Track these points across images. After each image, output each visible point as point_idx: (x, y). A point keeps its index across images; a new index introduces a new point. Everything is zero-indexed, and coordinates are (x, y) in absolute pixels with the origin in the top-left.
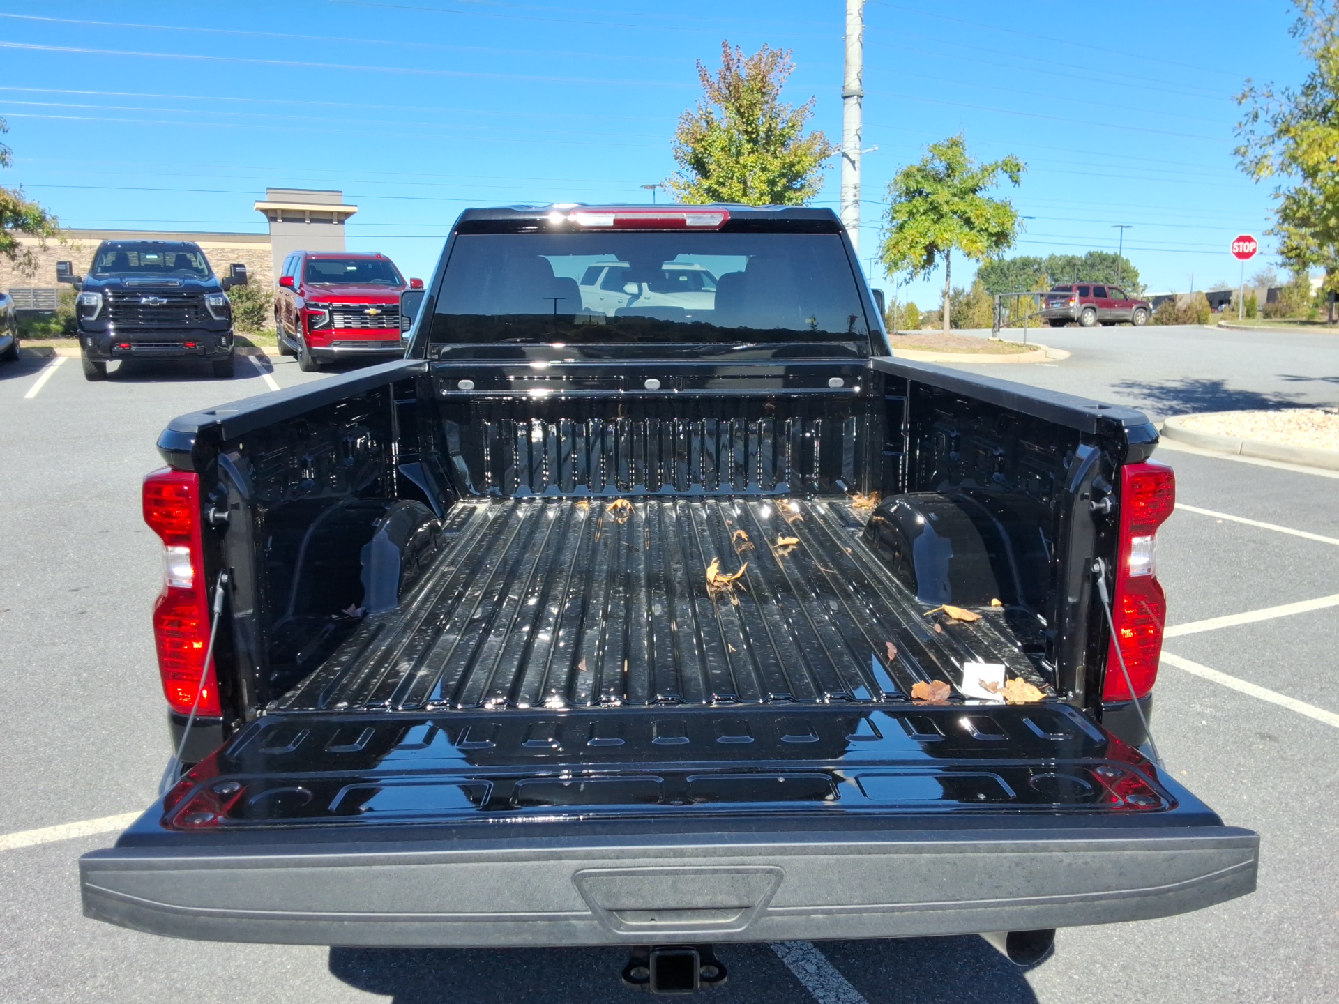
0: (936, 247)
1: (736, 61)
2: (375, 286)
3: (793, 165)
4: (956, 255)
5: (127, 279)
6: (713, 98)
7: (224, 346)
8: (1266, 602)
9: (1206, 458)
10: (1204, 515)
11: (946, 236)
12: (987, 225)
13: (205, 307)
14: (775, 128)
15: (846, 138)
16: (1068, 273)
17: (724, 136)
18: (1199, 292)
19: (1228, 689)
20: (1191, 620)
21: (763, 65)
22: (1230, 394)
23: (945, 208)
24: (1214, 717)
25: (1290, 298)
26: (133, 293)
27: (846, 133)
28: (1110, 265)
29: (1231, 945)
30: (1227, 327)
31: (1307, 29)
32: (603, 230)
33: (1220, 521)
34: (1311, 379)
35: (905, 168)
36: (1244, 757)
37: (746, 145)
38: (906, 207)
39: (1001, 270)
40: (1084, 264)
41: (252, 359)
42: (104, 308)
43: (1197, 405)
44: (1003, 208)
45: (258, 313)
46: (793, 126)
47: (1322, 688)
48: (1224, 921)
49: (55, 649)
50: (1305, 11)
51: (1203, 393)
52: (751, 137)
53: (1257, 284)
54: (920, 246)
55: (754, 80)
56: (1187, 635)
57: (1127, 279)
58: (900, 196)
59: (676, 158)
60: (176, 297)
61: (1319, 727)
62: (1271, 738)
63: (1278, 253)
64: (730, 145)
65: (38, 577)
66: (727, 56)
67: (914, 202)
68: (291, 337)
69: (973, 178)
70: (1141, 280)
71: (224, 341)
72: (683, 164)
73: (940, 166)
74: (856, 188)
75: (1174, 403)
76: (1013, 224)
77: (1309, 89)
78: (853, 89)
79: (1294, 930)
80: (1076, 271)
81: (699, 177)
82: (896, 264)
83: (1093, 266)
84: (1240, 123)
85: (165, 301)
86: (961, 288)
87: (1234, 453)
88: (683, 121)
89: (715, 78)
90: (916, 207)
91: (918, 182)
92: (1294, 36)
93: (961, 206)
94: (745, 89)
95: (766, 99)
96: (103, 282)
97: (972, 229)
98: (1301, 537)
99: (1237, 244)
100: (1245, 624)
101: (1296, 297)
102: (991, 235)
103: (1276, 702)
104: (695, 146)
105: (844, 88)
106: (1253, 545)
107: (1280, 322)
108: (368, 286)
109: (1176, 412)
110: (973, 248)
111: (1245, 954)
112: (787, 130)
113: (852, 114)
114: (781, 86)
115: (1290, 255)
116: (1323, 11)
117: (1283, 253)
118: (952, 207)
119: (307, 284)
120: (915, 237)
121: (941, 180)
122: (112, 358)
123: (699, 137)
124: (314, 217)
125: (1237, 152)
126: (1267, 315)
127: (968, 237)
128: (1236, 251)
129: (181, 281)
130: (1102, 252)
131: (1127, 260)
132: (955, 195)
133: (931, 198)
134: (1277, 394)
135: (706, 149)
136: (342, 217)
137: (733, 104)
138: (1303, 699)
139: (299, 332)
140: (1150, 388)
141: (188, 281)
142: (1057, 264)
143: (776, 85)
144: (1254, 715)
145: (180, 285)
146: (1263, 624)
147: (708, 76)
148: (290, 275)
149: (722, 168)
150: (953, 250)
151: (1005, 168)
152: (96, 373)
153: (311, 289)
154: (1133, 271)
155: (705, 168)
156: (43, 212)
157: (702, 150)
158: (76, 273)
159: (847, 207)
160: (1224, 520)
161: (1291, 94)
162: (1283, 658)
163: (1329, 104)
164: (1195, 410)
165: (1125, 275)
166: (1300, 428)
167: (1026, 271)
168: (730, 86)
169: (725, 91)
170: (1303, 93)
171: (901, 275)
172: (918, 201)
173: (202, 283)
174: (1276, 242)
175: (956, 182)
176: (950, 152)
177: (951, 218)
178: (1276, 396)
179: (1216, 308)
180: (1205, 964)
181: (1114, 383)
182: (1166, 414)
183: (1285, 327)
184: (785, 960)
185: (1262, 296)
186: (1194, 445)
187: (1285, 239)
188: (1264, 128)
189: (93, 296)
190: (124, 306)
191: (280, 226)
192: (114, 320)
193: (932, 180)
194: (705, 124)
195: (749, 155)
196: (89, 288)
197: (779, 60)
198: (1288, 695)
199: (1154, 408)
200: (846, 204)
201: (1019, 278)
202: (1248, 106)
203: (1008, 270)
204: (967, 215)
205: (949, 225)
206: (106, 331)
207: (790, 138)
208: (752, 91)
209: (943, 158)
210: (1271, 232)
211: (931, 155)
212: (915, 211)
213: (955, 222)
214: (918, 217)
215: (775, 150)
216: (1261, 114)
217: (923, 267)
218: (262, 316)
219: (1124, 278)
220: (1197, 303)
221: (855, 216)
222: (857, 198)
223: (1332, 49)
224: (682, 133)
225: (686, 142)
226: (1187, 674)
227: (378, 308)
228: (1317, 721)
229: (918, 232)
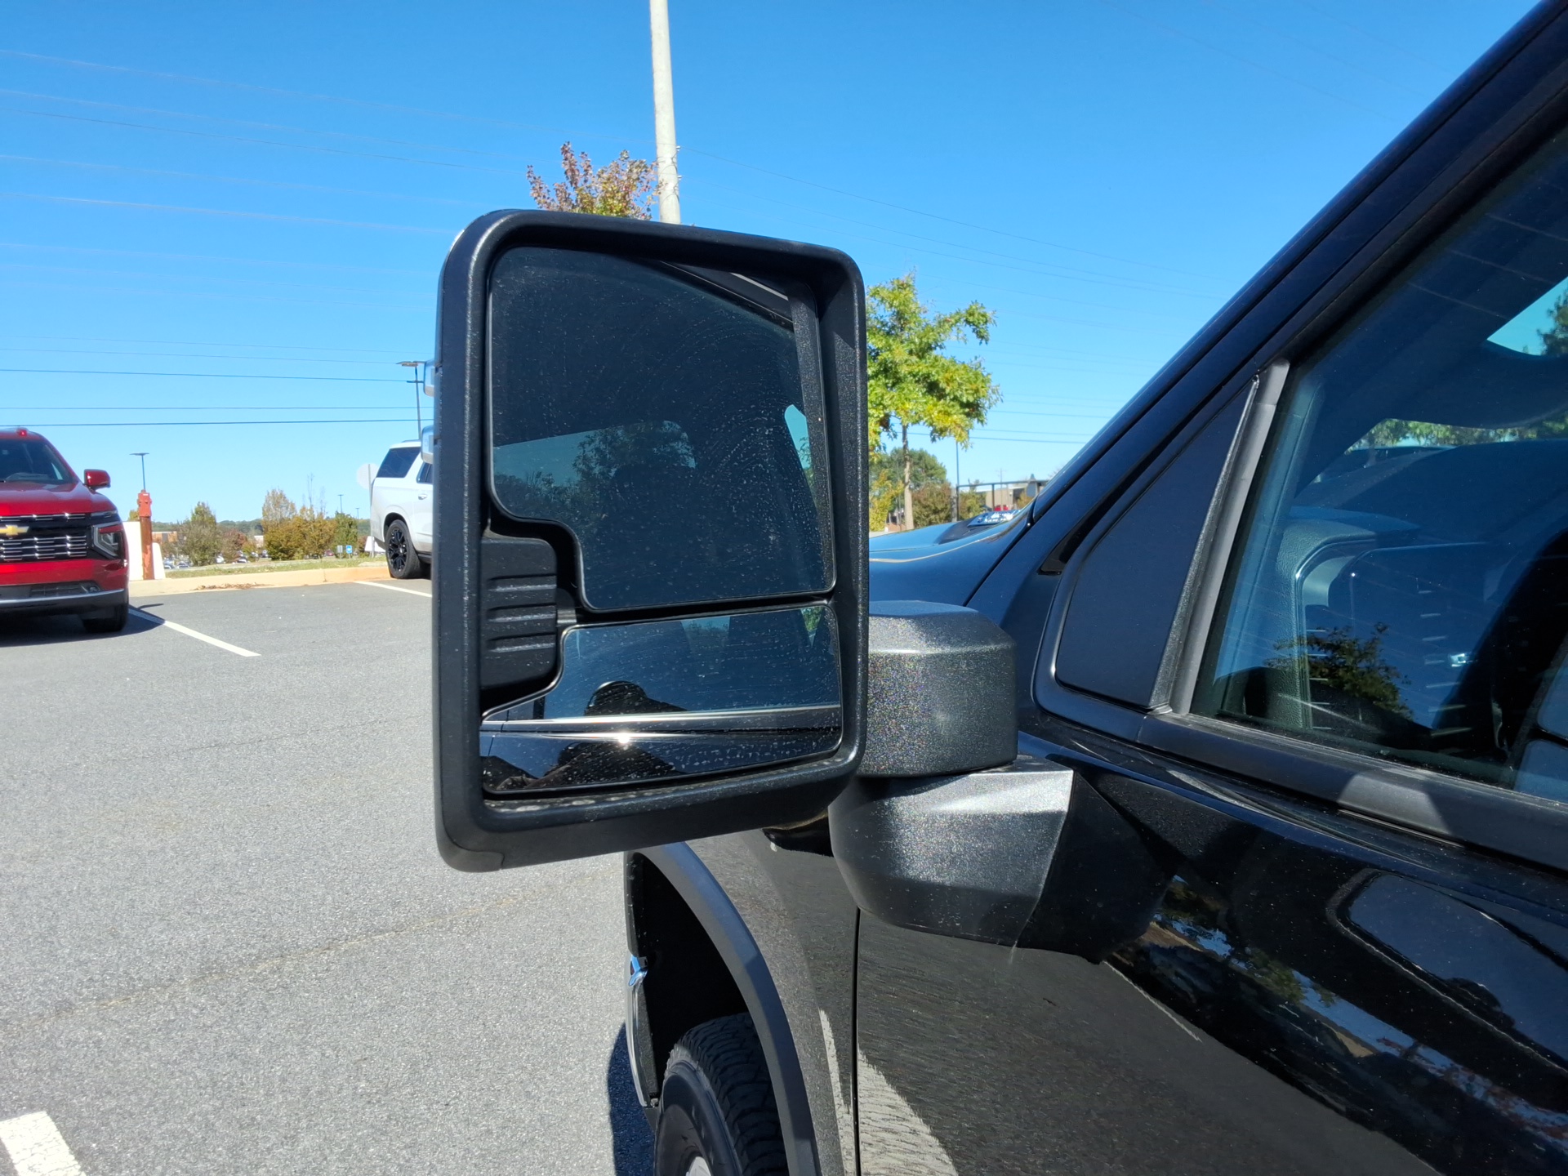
11: (908, 406)
12: (959, 392)
23: (904, 370)
28: (918, 461)
44: (975, 371)
54: (873, 420)
55: (612, 198)
57: (936, 476)
69: (930, 331)
73: (887, 314)
76: (986, 393)
93: (922, 368)
97: (941, 397)
102: (963, 405)
118: (910, 368)
127: (938, 408)
131: (933, 456)
132: (913, 353)
133: (884, 355)
150: (910, 424)
151: (969, 320)
154: (941, 468)
165: (932, 471)
175: (911, 336)
176: (899, 296)
177: (910, 382)
193: (881, 332)
204: (932, 379)
205: (910, 392)
209: (889, 304)
213: (918, 391)
214: (867, 382)
229: (869, 401)
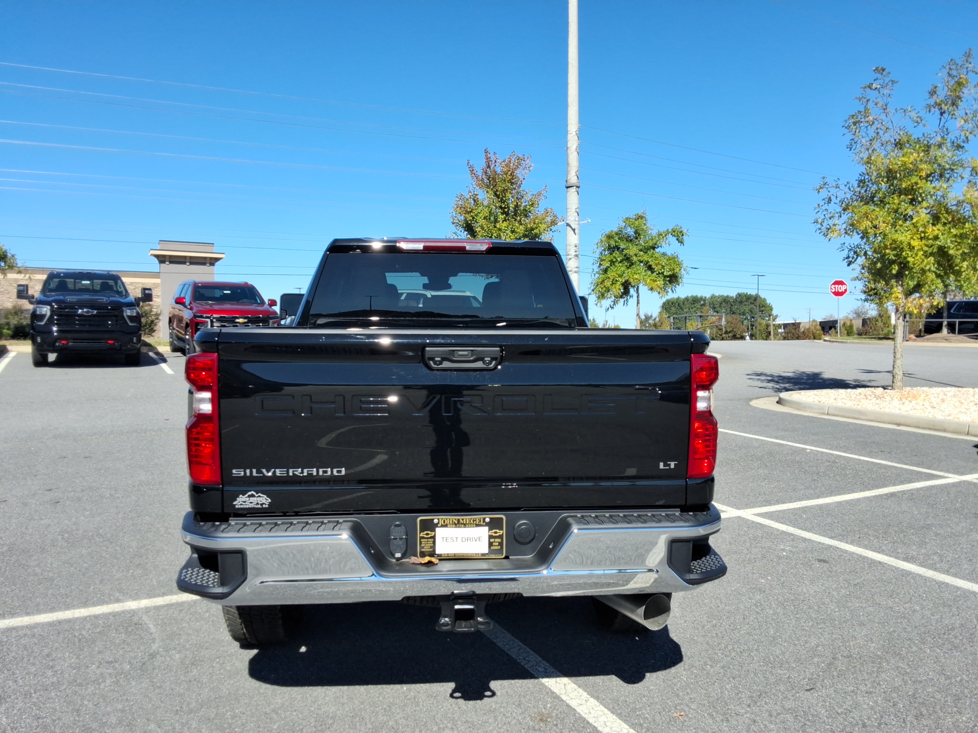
0: (630, 284)
1: (494, 162)
2: (243, 304)
3: (532, 229)
4: (643, 289)
5: (68, 297)
6: (478, 185)
7: (135, 343)
8: (831, 493)
9: (805, 416)
10: (799, 447)
11: (636, 276)
12: (663, 270)
13: (123, 317)
14: (520, 205)
15: (569, 214)
16: (724, 307)
17: (486, 210)
18: (814, 321)
19: (802, 538)
20: (784, 502)
21: (512, 165)
22: (825, 380)
23: (635, 259)
24: (791, 551)
25: (876, 324)
26: (73, 306)
27: (568, 210)
28: (753, 302)
29: (787, 657)
30: (830, 341)
31: (858, 146)
32: (416, 252)
33: (808, 451)
34: (880, 372)
35: (607, 232)
36: (807, 571)
37: (501, 216)
38: (609, 258)
39: (679, 304)
40: (735, 301)
41: (151, 354)
42: (51, 316)
43: (802, 387)
44: (673, 259)
45: (150, 326)
46: (532, 204)
47: (860, 538)
48: (784, 646)
49: (42, 522)
50: (854, 134)
51: (807, 380)
52: (504, 211)
53: (855, 315)
54: (619, 283)
55: (506, 174)
56: (780, 511)
57: (765, 311)
58: (604, 250)
59: (453, 223)
60: (103, 309)
61: (855, 556)
62: (824, 561)
63: (862, 292)
64: (490, 216)
65: (22, 483)
66: (488, 159)
67: (614, 254)
68: (180, 339)
69: (652, 240)
70: (774, 312)
71: (135, 340)
72: (458, 228)
73: (630, 231)
74: (576, 246)
75: (787, 385)
76: (680, 270)
77: (862, 183)
78: (573, 182)
79: (825, 650)
80: (729, 306)
81: (469, 236)
82: (603, 295)
83: (741, 302)
84: (819, 205)
85: (95, 312)
86: (650, 315)
87: (824, 414)
88: (458, 199)
89: (480, 173)
90: (615, 257)
91: (616, 242)
92: (850, 150)
93: (646, 258)
94: (499, 180)
95: (514, 186)
96: (51, 299)
97: (653, 272)
98: (859, 459)
99: (833, 286)
100: (817, 505)
101: (880, 324)
102: (666, 277)
103: (830, 543)
104: (467, 215)
105: (566, 181)
106: (828, 463)
107: (865, 338)
108: (238, 304)
109: (787, 390)
110: (654, 285)
111: (794, 661)
112: (528, 207)
113: (573, 197)
114: (524, 179)
115: (871, 293)
116: (868, 135)
117: (865, 292)
118: (639, 258)
119: (195, 302)
120: (615, 277)
121: (631, 241)
122: (52, 352)
123: (469, 210)
124: (193, 261)
125: (816, 222)
126: (860, 334)
127: (651, 278)
128: (833, 291)
129: (107, 299)
130: (747, 293)
131: (764, 299)
132: (641, 250)
133: (625, 252)
134: (855, 381)
135: (473, 218)
136: (213, 261)
137: (492, 189)
138: (847, 542)
139: (187, 335)
140: (771, 376)
141: (112, 299)
142: (717, 301)
143: (521, 178)
144: (816, 550)
145: (107, 301)
146: (827, 505)
147: (475, 171)
148: (182, 296)
149: (485, 231)
150: (641, 286)
151: (673, 234)
152: (40, 361)
153: (198, 305)
154: (769, 306)
155: (473, 230)
156: (6, 252)
157: (471, 218)
158: (30, 292)
159: (570, 259)
160: (811, 450)
161: (851, 186)
162: (838, 522)
163: (874, 192)
164: (801, 389)
165: (763, 309)
166: (867, 398)
167: (695, 305)
168: (489, 177)
169: (486, 181)
170: (859, 186)
171: (607, 302)
172: (616, 254)
173: (122, 300)
174: (860, 285)
175: (642, 242)
176: (637, 222)
177: (639, 265)
178: (855, 382)
179: (828, 332)
180: (770, 665)
181: (749, 373)
182: (781, 392)
183: (868, 341)
184: (526, 666)
185: (857, 324)
186: (798, 409)
187: (866, 283)
188: (835, 208)
189: (44, 307)
190: (64, 314)
191: (167, 267)
192: (57, 324)
193: (625, 240)
194: (473, 202)
195: (503, 222)
196: (40, 302)
197: (523, 162)
198: (839, 540)
199: (773, 388)
200: (570, 257)
201: (691, 310)
202: (824, 193)
203: (683, 304)
204: (649, 264)
205: (638, 270)
206: (51, 332)
207: (530, 212)
208: (505, 181)
209: (632, 226)
210: (857, 278)
211: (624, 224)
212: (614, 260)
213: (642, 268)
214: (617, 264)
215: (521, 219)
216: (833, 198)
217: (621, 297)
218: (152, 329)
219: (762, 311)
220: (813, 328)
221: (576, 265)
222: (577, 253)
223: (872, 158)
224: (457, 207)
225: (460, 213)
226: (778, 530)
227: (245, 318)
228: (854, 553)
229: (617, 274)
